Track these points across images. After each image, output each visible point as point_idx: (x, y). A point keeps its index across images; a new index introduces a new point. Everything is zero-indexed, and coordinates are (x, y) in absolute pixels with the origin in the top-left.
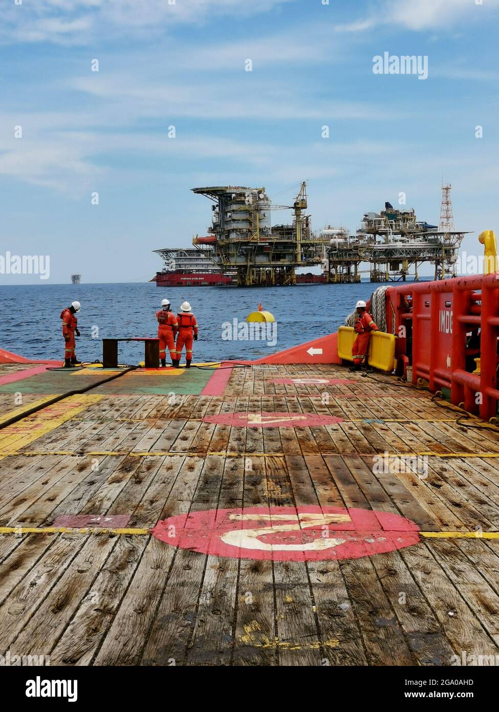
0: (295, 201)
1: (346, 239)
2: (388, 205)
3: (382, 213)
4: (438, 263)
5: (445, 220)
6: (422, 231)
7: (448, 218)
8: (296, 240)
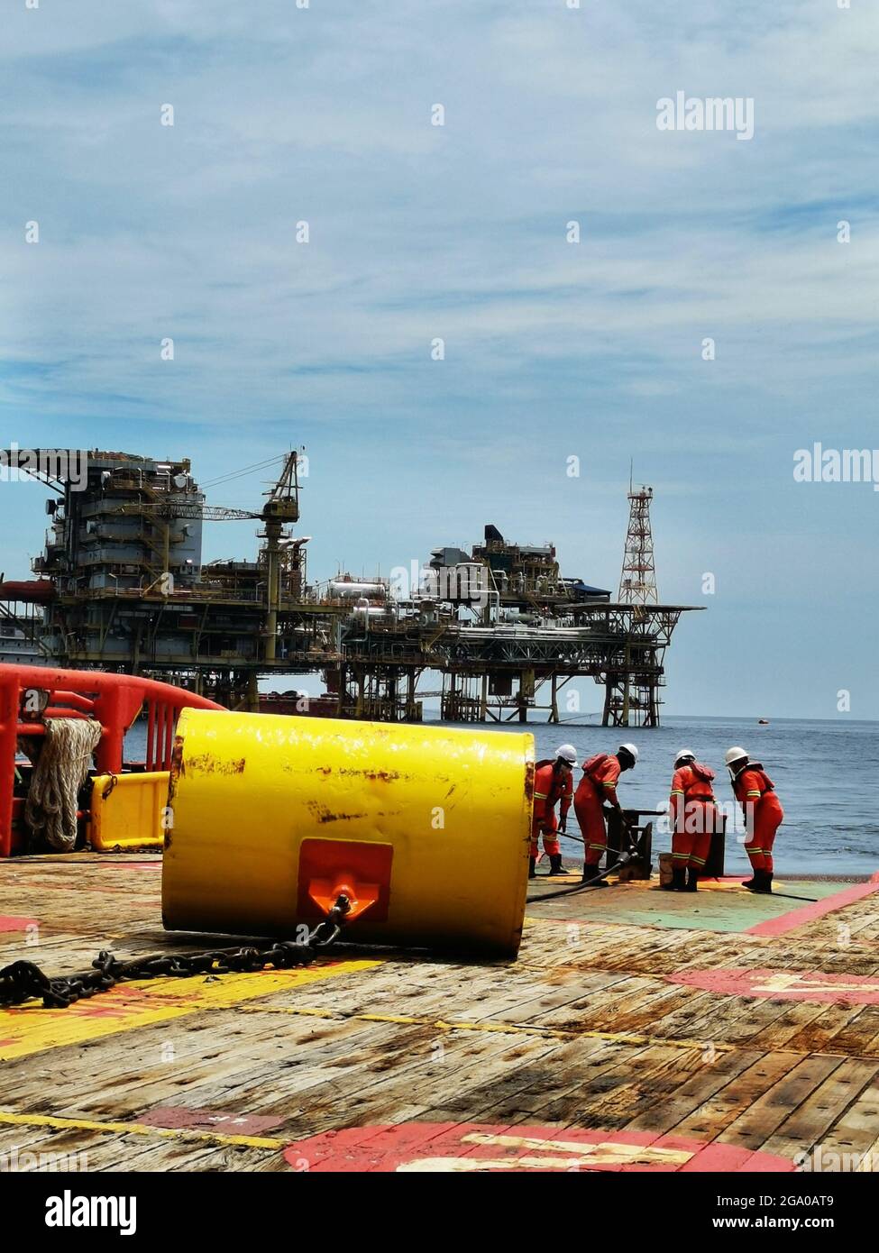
0: (267, 499)
1: (388, 608)
2: (491, 533)
3: (477, 551)
4: (611, 683)
5: (635, 577)
6: (571, 601)
7: (641, 569)
8: (265, 601)
